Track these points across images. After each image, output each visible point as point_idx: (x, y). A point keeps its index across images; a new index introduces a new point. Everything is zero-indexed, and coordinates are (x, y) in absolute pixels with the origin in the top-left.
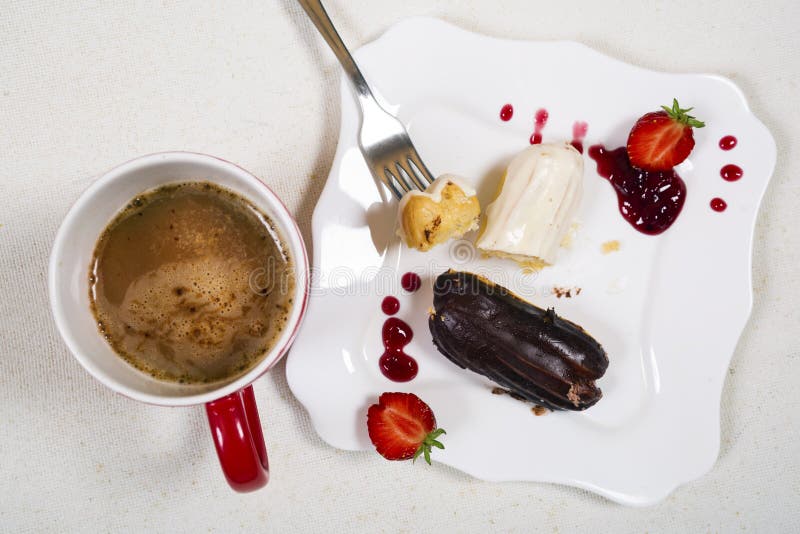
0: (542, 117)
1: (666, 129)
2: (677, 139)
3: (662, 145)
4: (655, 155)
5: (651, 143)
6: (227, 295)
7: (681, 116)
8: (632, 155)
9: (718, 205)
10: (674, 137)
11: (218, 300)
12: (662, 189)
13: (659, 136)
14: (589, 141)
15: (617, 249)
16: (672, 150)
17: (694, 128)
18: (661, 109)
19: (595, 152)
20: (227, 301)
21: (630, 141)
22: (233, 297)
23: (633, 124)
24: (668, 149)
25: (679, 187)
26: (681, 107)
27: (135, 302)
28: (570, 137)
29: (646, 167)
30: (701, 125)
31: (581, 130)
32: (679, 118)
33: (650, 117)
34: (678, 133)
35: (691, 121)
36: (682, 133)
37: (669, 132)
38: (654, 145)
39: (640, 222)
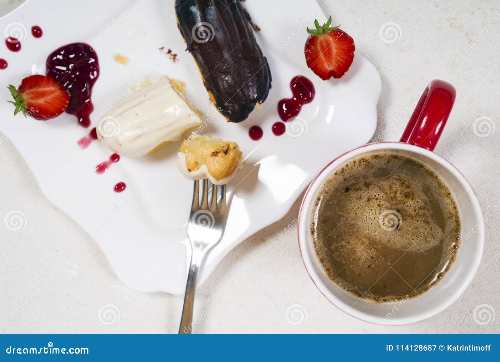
0: (101, 168)
1: (34, 102)
2: (32, 90)
3: (42, 94)
4: (52, 92)
5: (49, 101)
6: (371, 204)
7: (19, 103)
8: (66, 104)
9: (37, 32)
10: (33, 93)
11: (379, 205)
12: (64, 68)
13: (41, 101)
14: (84, 132)
15: (119, 55)
16: (40, 87)
17: (17, 88)
18: (27, 116)
19: (85, 123)
20: (375, 200)
21: (60, 112)
22: (369, 200)
23: (51, 121)
24: (41, 89)
25: (51, 62)
26: (14, 107)
27: (427, 241)
28: (94, 143)
29: (63, 89)
30: (11, 87)
31: (84, 143)
32: (21, 102)
33: (38, 116)
34: (28, 94)
35: (16, 94)
36: (26, 93)
37: (33, 98)
38: (48, 98)
39: (92, 60)
